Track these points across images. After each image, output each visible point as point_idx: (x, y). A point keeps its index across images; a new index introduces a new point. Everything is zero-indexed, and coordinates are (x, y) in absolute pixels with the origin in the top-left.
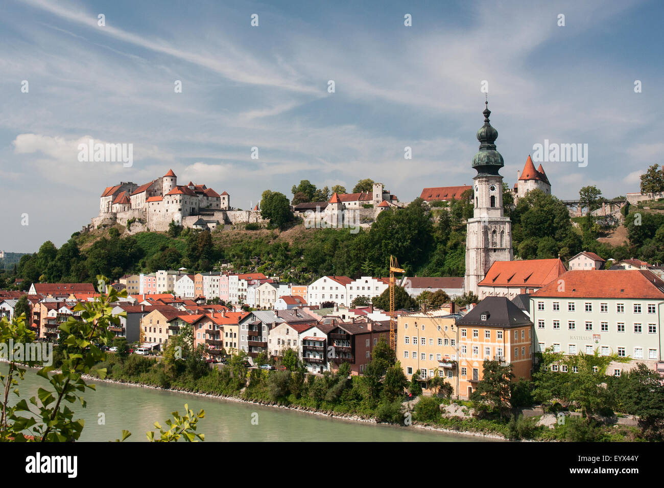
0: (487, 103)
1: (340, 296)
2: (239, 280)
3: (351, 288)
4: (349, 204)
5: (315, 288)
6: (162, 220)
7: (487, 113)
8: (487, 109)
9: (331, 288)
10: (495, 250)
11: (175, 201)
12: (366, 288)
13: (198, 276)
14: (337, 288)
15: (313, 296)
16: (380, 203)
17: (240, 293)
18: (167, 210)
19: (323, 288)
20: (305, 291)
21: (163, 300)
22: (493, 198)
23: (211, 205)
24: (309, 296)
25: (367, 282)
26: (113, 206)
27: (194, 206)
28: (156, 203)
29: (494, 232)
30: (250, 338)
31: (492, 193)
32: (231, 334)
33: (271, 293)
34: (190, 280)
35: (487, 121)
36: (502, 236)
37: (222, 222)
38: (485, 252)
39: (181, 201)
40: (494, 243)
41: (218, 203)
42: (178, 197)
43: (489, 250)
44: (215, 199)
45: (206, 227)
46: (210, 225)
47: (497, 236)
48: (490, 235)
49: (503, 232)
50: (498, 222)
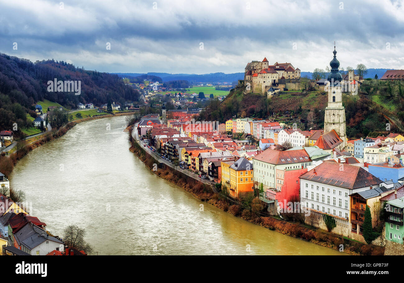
0: (335, 47)
1: (288, 140)
2: (262, 127)
3: (291, 136)
6: (258, 87)
7: (335, 53)
9: (285, 136)
10: (334, 124)
11: (262, 77)
12: (297, 137)
13: (252, 123)
14: (287, 136)
18: (259, 82)
25: (296, 134)
27: (275, 79)
28: (255, 78)
31: (334, 95)
34: (249, 124)
35: (335, 57)
36: (338, 117)
37: (283, 90)
38: (328, 125)
39: (264, 77)
40: (334, 120)
41: (294, 75)
42: (263, 75)
43: (331, 124)
44: (292, 72)
45: (274, 92)
46: (276, 91)
47: (335, 116)
48: (331, 117)
49: (338, 114)
50: (335, 110)
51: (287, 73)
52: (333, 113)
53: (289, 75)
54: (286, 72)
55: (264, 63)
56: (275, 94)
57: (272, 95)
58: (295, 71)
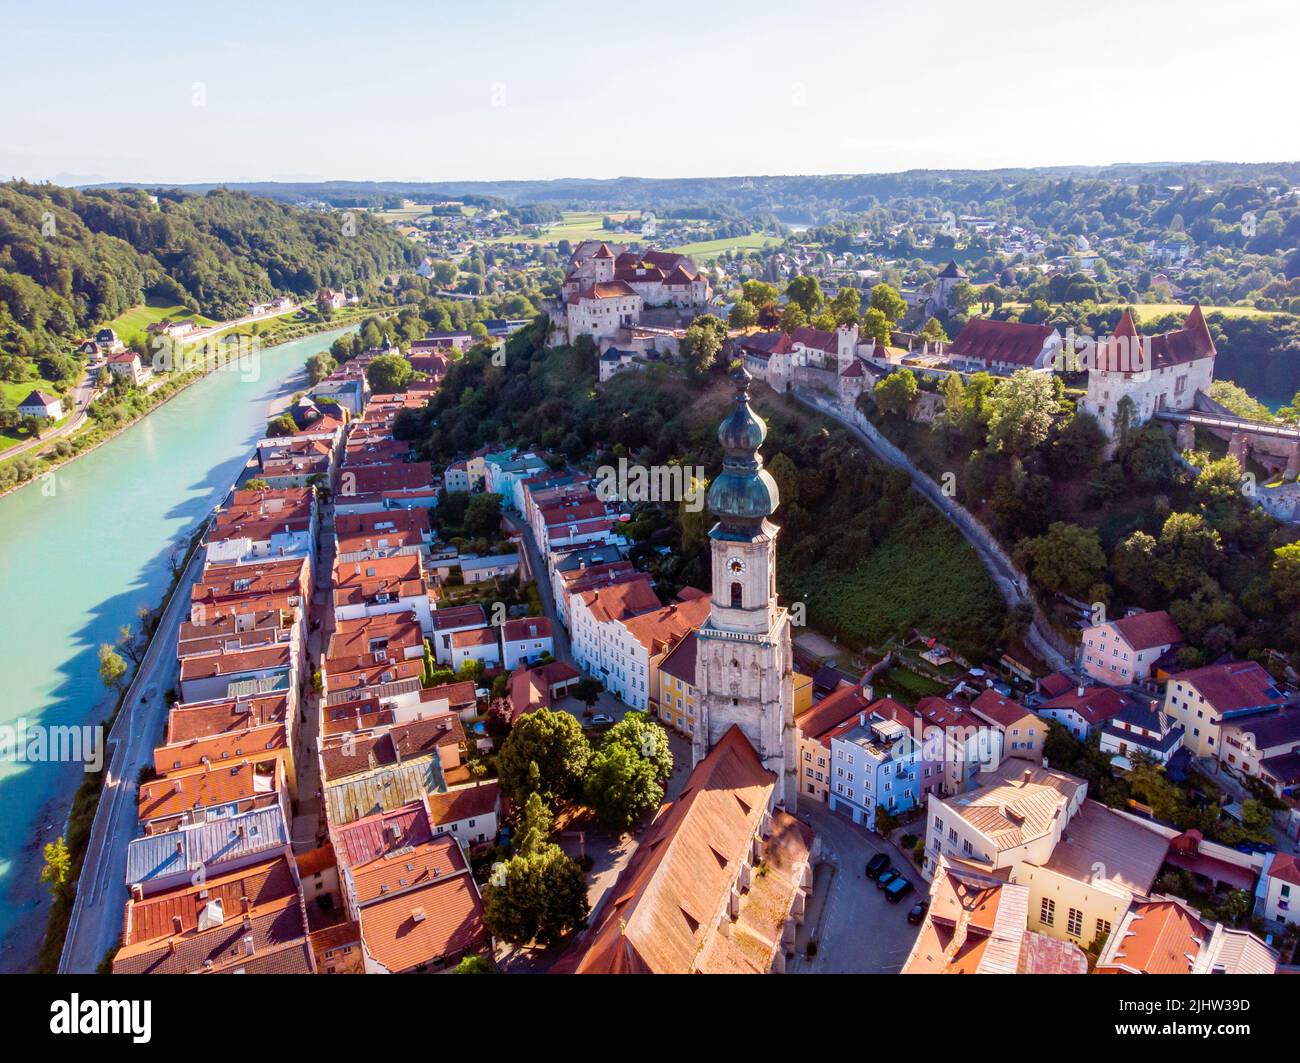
1: (593, 640)
3: (605, 632)
4: (813, 352)
9: (585, 620)
10: (736, 702)
12: (620, 644)
14: (593, 619)
16: (848, 366)
18: (583, 322)
22: (736, 588)
23: (674, 297)
25: (619, 631)
29: (735, 663)
36: (752, 675)
37: (643, 355)
38: (712, 703)
39: (595, 312)
40: (735, 685)
41: (688, 293)
42: (591, 304)
43: (722, 700)
44: (682, 287)
45: (618, 363)
46: (626, 360)
47: (740, 672)
48: (725, 670)
49: (754, 665)
50: (742, 642)
51: (670, 289)
52: (730, 658)
53: (674, 293)
54: (666, 286)
57: (612, 370)
58: (694, 283)
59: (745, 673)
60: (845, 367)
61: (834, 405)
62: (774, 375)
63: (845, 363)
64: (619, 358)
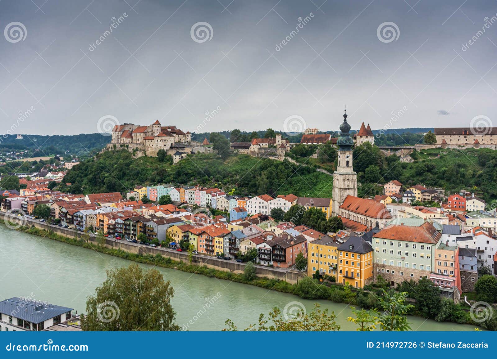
0: (345, 110)
1: (264, 208)
2: (207, 194)
3: (271, 203)
4: (263, 145)
5: (251, 202)
6: (154, 150)
7: (345, 116)
8: (345, 114)
9: (260, 203)
10: (348, 189)
11: (162, 140)
12: (279, 204)
13: (182, 190)
14: (263, 203)
15: (250, 206)
16: (280, 145)
17: (207, 201)
18: (157, 145)
19: (256, 203)
20: (245, 203)
21: (170, 210)
22: (348, 162)
23: (180, 139)
24: (248, 206)
25: (279, 200)
26: (121, 138)
27: (172, 142)
28: (150, 141)
29: (348, 180)
30: (230, 245)
31: (348, 159)
32: (219, 242)
33: (226, 203)
34: (177, 191)
36: (352, 182)
37: (190, 153)
39: (165, 140)
41: (185, 138)
42: (164, 138)
43: (345, 189)
44: (183, 136)
45: (181, 156)
46: (183, 155)
47: (349, 182)
48: (346, 181)
49: (352, 179)
50: (350, 174)
51: (178, 136)
52: (347, 179)
53: (180, 138)
54: (177, 135)
55: (157, 126)
56: (182, 157)
57: (180, 159)
58: (186, 135)
59: (350, 181)
60: (279, 146)
61: (276, 158)
62: (252, 152)
63: (279, 145)
64: (181, 155)
